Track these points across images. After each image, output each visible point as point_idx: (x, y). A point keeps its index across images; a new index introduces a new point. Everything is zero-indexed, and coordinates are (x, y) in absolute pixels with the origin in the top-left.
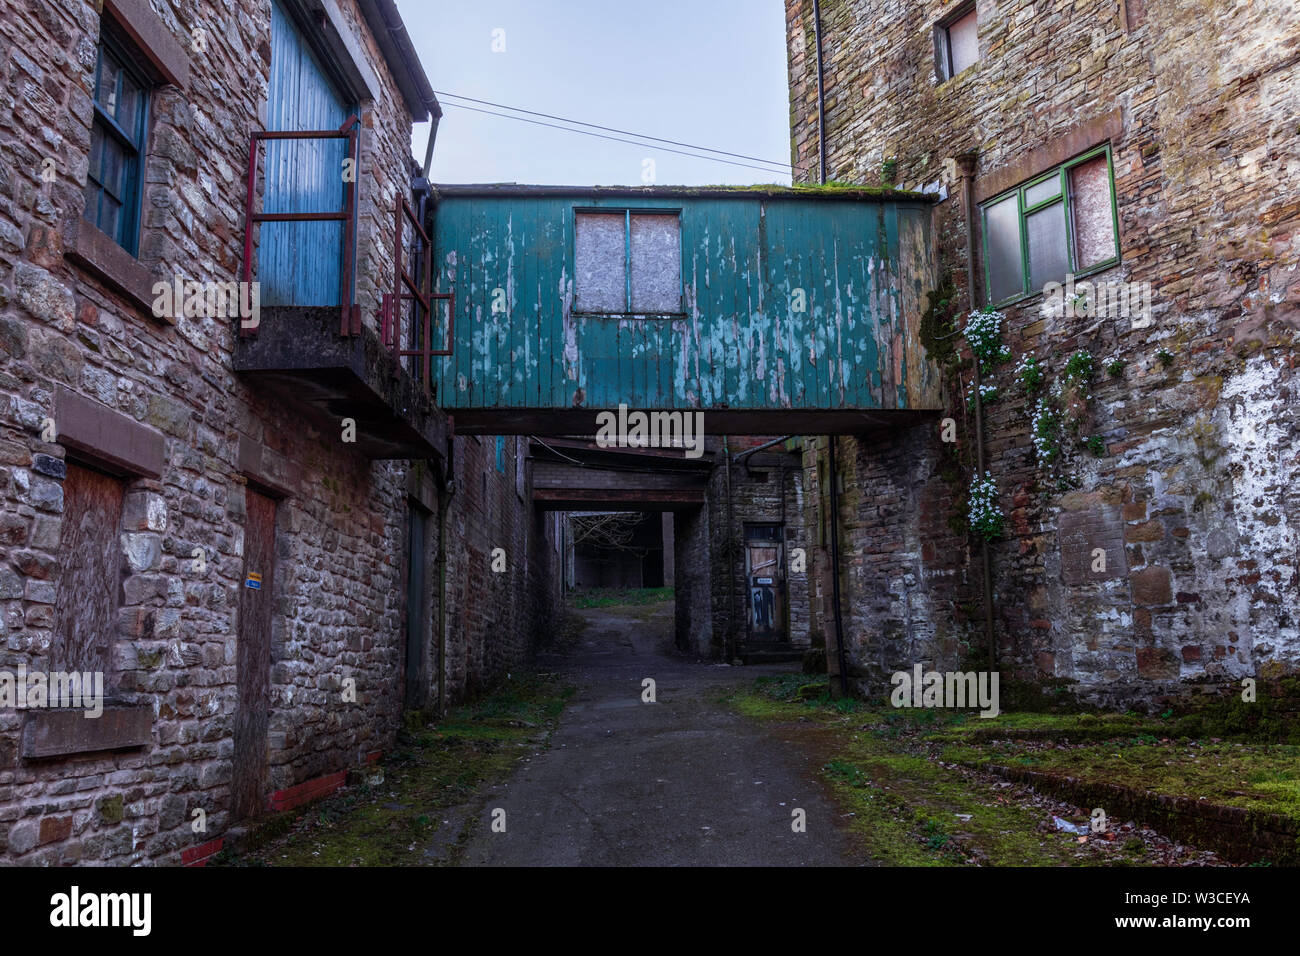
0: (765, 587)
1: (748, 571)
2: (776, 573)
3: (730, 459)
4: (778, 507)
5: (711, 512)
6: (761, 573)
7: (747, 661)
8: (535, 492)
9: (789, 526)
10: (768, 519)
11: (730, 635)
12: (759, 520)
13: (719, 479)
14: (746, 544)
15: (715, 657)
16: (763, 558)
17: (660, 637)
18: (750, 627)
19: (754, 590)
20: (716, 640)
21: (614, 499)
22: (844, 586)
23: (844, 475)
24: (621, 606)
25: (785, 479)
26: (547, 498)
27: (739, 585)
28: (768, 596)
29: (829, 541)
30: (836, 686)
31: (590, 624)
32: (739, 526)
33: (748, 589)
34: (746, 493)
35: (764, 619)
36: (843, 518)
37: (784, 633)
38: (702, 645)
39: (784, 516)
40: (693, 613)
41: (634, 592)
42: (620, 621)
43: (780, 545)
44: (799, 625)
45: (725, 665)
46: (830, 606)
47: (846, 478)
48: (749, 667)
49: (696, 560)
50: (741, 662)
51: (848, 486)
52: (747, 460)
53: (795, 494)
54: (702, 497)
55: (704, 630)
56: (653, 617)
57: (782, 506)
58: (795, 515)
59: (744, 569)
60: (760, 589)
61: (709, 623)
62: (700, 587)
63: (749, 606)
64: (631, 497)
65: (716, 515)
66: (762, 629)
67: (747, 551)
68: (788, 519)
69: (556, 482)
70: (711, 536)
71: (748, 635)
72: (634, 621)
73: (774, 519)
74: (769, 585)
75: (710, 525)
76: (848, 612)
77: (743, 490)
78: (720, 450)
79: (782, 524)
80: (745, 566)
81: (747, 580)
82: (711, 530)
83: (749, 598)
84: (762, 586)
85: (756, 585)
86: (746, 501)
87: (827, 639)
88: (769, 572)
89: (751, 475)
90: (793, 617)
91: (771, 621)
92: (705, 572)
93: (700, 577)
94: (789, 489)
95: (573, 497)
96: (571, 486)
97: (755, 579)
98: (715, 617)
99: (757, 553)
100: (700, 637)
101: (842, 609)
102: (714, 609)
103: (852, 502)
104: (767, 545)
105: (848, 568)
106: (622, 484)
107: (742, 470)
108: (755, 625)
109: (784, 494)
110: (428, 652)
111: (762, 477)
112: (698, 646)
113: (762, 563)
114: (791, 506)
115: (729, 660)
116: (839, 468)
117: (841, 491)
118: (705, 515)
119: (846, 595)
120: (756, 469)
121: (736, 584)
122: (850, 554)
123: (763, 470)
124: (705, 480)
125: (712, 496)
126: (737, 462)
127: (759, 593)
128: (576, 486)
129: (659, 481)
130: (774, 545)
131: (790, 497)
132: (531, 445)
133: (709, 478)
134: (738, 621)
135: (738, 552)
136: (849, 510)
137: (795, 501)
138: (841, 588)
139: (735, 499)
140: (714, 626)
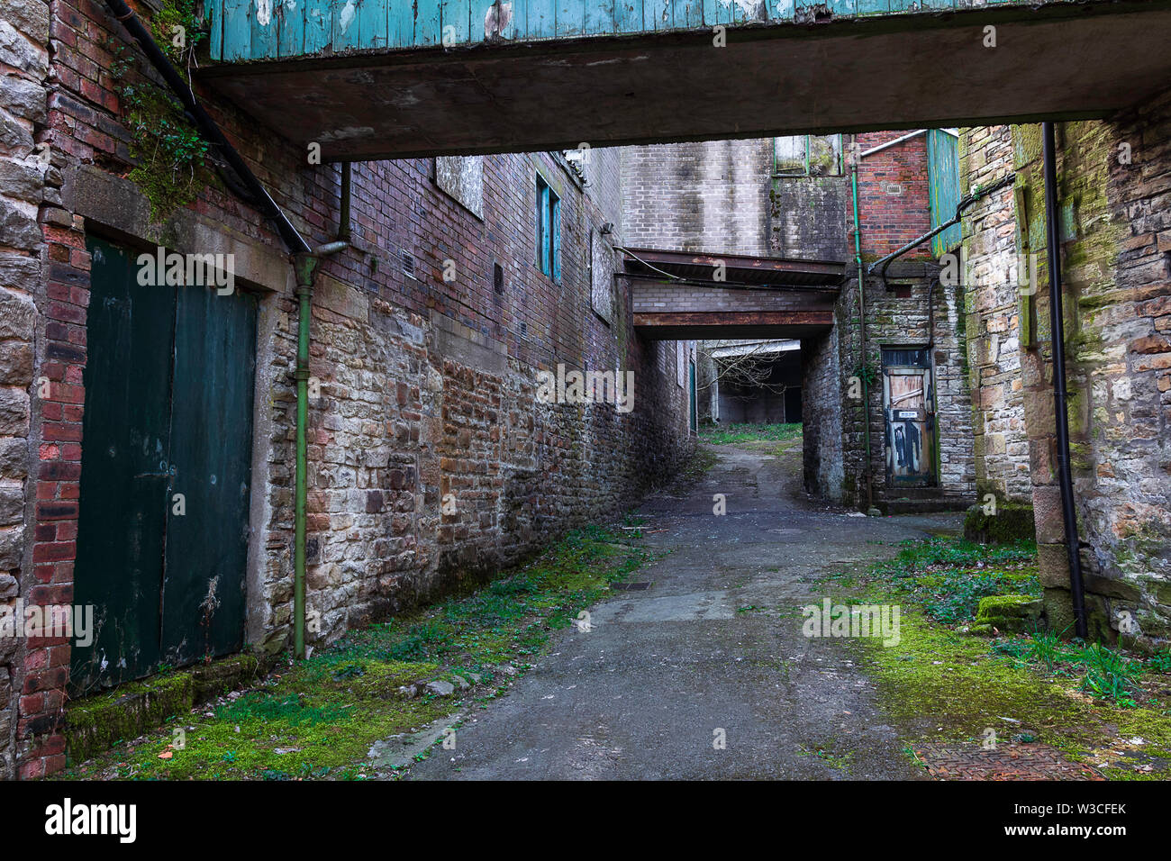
0: (908, 422)
1: (887, 402)
2: (922, 405)
3: (864, 270)
4: (924, 326)
5: (841, 335)
6: (904, 405)
7: (885, 510)
8: (635, 318)
9: (939, 348)
10: (912, 342)
11: (864, 478)
12: (901, 341)
13: (850, 294)
14: (886, 372)
15: (848, 504)
16: (907, 387)
17: (791, 475)
18: (890, 469)
19: (895, 426)
20: (848, 483)
21: (726, 323)
22: (1079, 416)
23: (1077, 203)
24: (758, 441)
25: (932, 293)
26: (649, 323)
27: (875, 419)
28: (912, 432)
29: (1043, 333)
30: (1057, 607)
31: (720, 461)
32: (875, 350)
33: (887, 423)
34: (884, 311)
35: (907, 459)
36: (1074, 289)
37: (932, 478)
38: (832, 488)
39: (932, 336)
40: (823, 451)
41: (773, 428)
42: (751, 457)
43: (927, 372)
44: (952, 467)
45: (859, 514)
46: (1044, 458)
47: (1082, 208)
48: (888, 519)
49: (825, 391)
50: (879, 511)
51: (1087, 222)
52: (885, 268)
53: (946, 310)
54: (831, 318)
55: (834, 471)
56: (787, 453)
57: (930, 325)
58: (947, 335)
59: (882, 401)
60: (903, 424)
61: (841, 464)
62: (829, 422)
63: (888, 444)
64: (746, 321)
65: (847, 337)
66: (905, 471)
67: (886, 379)
68: (937, 340)
69: (660, 306)
70: (842, 363)
71: (888, 478)
72: (767, 457)
73: (919, 340)
74: (913, 420)
75: (840, 351)
76: (1088, 470)
77: (881, 307)
78: (851, 260)
79: (930, 346)
80: (883, 397)
81: (886, 414)
82: (842, 356)
83: (888, 435)
84: (904, 420)
85: (897, 419)
86: (884, 320)
87: (1037, 517)
88: (914, 404)
89: (890, 288)
90: (944, 457)
91: (916, 463)
92: (835, 405)
93: (830, 411)
94: (938, 304)
95: (678, 322)
96: (675, 309)
97: (896, 413)
98: (846, 457)
99: (897, 381)
100: (830, 479)
101: (1075, 463)
102: (846, 447)
103: (1098, 254)
104: (911, 372)
105: (1089, 384)
106: (735, 306)
107: (879, 283)
108: (897, 467)
109: (932, 311)
110: (263, 544)
111: (904, 291)
112: (828, 488)
113: (905, 393)
114: (941, 324)
115: (864, 509)
116: (1065, 195)
117: (1070, 234)
118: (834, 338)
119: (1083, 437)
120: (896, 282)
121: (872, 418)
122: (1094, 356)
123: (906, 282)
124: (833, 298)
125: (842, 316)
126: (873, 273)
127: (900, 429)
128: (682, 310)
129: (780, 301)
130: (919, 372)
131: (941, 314)
132: (626, 262)
133: (837, 295)
134: (874, 463)
135: (874, 381)
136: (1090, 271)
137: (946, 318)
138: (1071, 424)
139: (870, 318)
140: (846, 468)
